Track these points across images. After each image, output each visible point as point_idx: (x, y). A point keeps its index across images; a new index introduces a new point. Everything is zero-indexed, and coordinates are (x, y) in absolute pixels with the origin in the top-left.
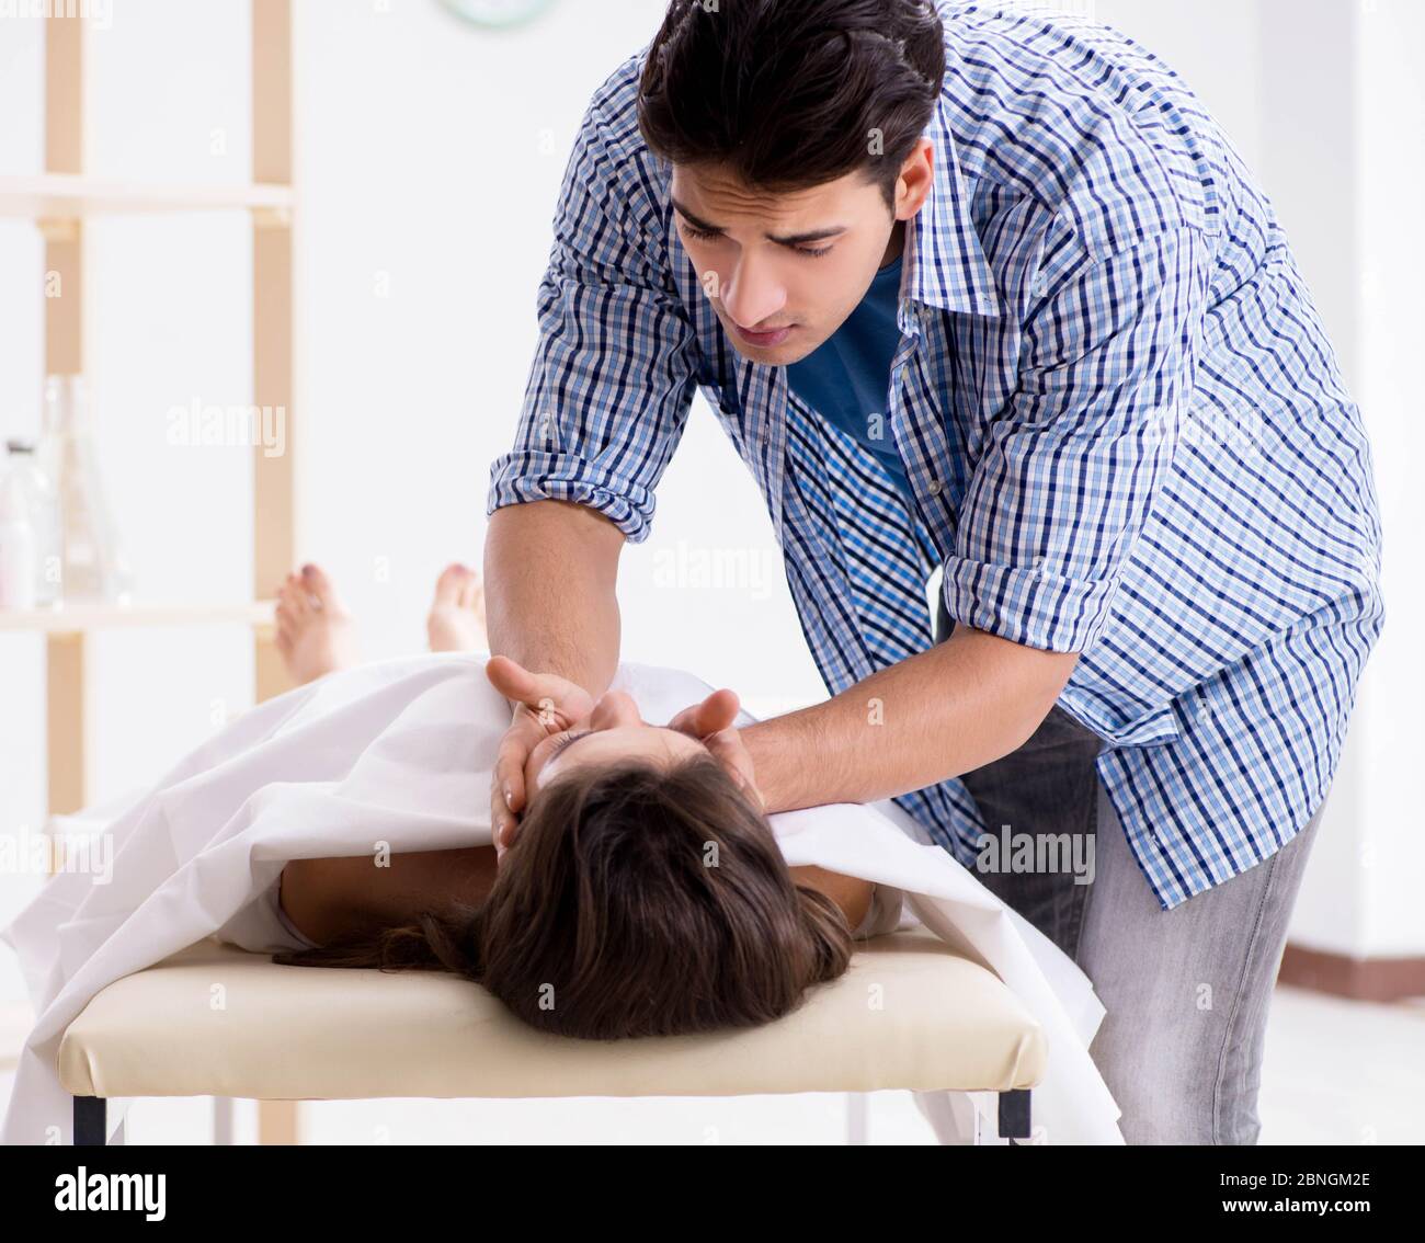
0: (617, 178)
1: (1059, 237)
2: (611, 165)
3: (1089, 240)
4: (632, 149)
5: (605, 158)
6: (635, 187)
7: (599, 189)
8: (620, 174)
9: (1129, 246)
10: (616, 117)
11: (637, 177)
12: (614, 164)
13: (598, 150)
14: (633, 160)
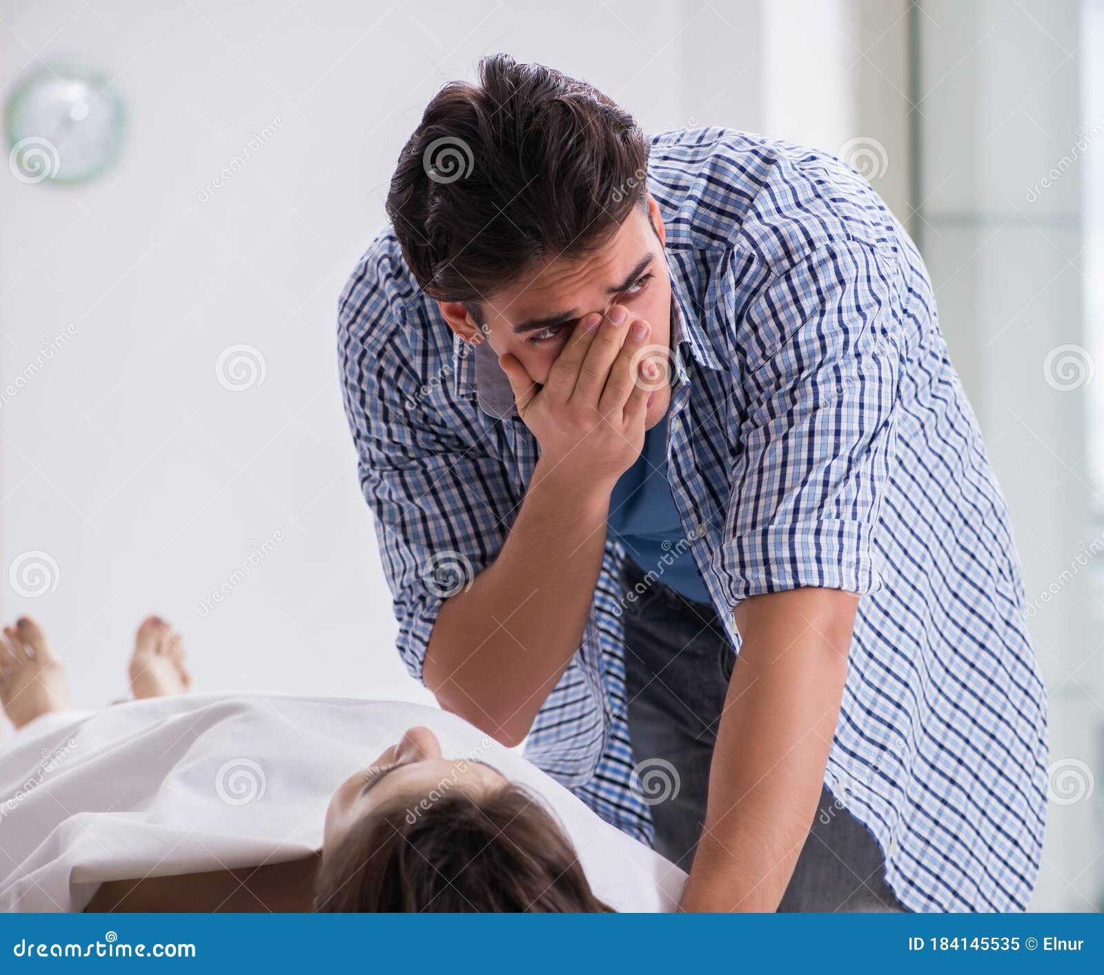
0: (381, 367)
1: (743, 262)
2: (372, 358)
3: (768, 257)
4: (384, 338)
5: (364, 353)
6: (399, 370)
7: (371, 384)
8: (383, 363)
9: (802, 256)
10: (358, 312)
11: (398, 361)
12: (375, 356)
13: (354, 350)
14: (388, 347)
